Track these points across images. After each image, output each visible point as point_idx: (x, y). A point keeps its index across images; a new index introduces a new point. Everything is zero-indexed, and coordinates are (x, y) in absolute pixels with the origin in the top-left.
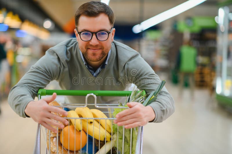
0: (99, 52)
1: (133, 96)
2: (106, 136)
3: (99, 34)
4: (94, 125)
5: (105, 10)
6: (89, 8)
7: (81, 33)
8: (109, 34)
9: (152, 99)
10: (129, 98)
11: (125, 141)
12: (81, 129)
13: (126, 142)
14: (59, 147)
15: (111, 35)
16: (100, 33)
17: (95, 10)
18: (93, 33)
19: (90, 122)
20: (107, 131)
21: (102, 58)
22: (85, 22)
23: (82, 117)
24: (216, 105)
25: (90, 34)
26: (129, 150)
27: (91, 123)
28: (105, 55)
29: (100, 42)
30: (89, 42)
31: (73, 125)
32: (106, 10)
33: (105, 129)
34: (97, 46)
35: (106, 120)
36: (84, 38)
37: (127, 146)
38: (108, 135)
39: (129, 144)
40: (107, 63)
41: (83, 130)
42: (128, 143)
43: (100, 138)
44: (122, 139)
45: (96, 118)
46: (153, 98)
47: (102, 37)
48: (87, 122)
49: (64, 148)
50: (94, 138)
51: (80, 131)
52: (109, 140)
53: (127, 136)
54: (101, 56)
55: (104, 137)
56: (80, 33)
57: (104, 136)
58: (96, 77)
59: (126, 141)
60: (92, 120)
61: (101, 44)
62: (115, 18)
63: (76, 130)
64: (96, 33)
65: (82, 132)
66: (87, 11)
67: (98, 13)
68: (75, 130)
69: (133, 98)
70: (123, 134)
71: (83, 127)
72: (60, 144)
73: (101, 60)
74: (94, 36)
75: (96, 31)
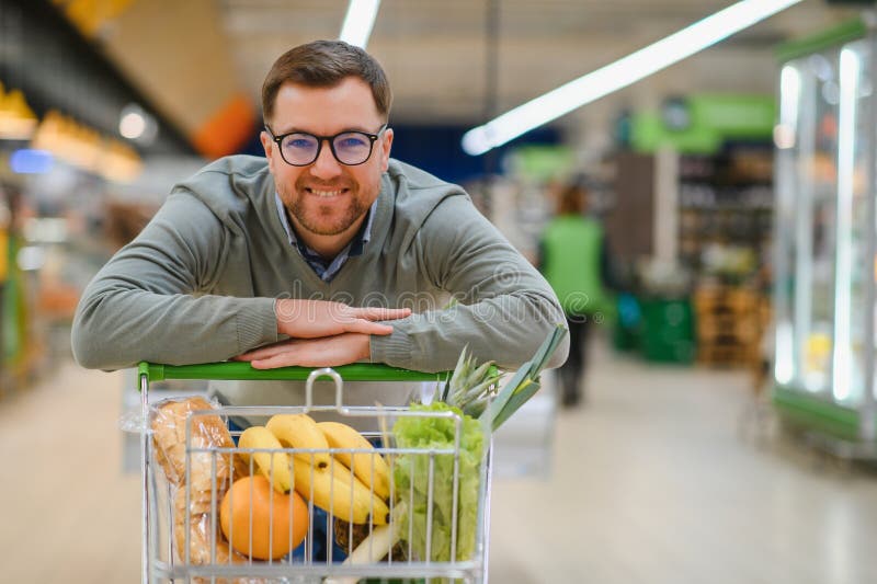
0: (340, 203)
1: (459, 378)
2: (374, 510)
3: (342, 144)
4: (333, 475)
5: (361, 68)
6: (311, 60)
7: (282, 137)
8: (372, 142)
9: (523, 390)
10: (447, 387)
11: (434, 519)
12: (290, 485)
13: (437, 522)
14: (219, 548)
15: (379, 144)
16: (346, 140)
17: (330, 66)
18: (321, 139)
19: (317, 464)
20: (375, 493)
21: (351, 223)
22: (296, 107)
23: (292, 447)
24: (772, 427)
25: (311, 145)
26: (447, 549)
27: (322, 465)
28: (361, 213)
29: (343, 169)
30: (309, 169)
31: (262, 474)
32: (363, 66)
33: (368, 487)
34: (335, 180)
35: (373, 457)
36: (294, 154)
37: (442, 533)
38: (379, 506)
39: (445, 528)
40: (367, 237)
41: (297, 491)
42: (442, 524)
43: (354, 517)
44: (423, 511)
45: (337, 451)
46: (526, 387)
47: (350, 152)
48: (309, 464)
49: (234, 551)
50: (334, 518)
51: (287, 492)
52: (381, 521)
53: (443, 502)
54: (349, 217)
55: (366, 513)
56: (279, 139)
57: (364, 508)
58: (329, 281)
59: (439, 519)
60: (325, 458)
61: (349, 172)
62: (392, 95)
63: (275, 490)
64: (331, 139)
65: (293, 498)
66: (303, 70)
67: (338, 76)
68: (272, 490)
69: (461, 386)
70: (427, 498)
71: (297, 481)
72: (222, 538)
73: (346, 229)
74: (326, 150)
75: (331, 133)
